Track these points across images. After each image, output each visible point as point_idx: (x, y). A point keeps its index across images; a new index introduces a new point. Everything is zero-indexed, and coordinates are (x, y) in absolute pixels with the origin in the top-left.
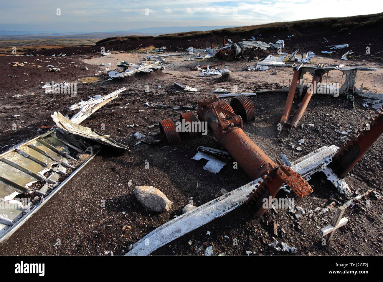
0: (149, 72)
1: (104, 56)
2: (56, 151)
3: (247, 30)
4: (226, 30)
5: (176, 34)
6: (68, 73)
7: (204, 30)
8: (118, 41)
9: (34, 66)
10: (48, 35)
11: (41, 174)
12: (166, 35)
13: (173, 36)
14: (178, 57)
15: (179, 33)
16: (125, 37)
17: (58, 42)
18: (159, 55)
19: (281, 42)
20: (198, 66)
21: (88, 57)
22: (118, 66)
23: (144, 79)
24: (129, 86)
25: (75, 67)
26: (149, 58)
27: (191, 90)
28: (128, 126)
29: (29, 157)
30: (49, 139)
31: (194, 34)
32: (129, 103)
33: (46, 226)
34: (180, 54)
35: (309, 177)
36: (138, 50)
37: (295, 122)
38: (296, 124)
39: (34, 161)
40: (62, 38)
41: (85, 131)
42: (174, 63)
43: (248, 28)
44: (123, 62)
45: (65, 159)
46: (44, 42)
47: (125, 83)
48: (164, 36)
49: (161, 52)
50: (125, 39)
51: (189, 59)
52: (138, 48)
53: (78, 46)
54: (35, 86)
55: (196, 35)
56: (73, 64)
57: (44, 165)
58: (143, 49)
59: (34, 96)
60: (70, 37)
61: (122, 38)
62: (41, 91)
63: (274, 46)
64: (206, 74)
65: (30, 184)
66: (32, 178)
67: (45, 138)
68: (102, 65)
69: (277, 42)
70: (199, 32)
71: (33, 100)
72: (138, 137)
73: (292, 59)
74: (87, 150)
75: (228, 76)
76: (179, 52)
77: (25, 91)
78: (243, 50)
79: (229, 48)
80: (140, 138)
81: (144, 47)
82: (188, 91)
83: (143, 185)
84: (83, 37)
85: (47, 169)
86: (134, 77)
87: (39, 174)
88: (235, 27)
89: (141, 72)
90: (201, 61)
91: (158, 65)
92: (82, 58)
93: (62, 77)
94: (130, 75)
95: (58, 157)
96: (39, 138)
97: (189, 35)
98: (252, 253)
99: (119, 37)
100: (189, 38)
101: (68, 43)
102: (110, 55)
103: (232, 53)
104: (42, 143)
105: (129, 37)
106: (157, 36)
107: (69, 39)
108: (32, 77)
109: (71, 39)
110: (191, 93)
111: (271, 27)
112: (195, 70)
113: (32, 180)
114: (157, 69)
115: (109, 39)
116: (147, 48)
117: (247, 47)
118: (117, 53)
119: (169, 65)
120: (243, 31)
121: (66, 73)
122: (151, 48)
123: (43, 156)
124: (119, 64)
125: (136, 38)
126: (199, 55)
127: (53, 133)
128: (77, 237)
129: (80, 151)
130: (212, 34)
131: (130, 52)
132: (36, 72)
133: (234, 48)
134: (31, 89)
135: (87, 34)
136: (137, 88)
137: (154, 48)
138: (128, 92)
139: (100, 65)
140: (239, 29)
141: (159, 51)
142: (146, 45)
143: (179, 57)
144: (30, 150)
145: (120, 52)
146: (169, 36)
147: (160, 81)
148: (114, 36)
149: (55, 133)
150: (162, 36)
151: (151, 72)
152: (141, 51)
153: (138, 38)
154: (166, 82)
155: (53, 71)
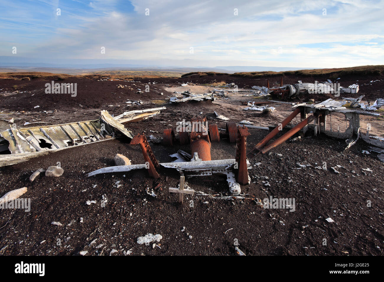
0: (199, 100)
1: (182, 86)
2: (96, 130)
3: (324, 73)
4: (299, 72)
5: (249, 73)
6: (148, 95)
7: (278, 71)
8: (198, 75)
9: (129, 88)
10: (154, 68)
11: (83, 138)
12: (240, 73)
13: (245, 75)
14: (240, 93)
15: (252, 72)
16: (205, 73)
17: (159, 74)
18: (224, 90)
19: (355, 86)
20: (249, 102)
21: (169, 86)
22: (182, 94)
23: (194, 105)
24: (180, 109)
25: (155, 92)
26: (215, 92)
27: (222, 119)
28: (151, 131)
29: (82, 128)
30: (96, 123)
31: (265, 74)
32: (170, 121)
33: (70, 155)
34: (245, 90)
35: (210, 174)
36: (211, 84)
37: (265, 149)
38: (264, 152)
39: (83, 131)
40: (162, 71)
41: (120, 126)
42: (232, 98)
43: (326, 70)
44: (186, 91)
45: (99, 135)
46: (150, 73)
47: (179, 107)
48: (237, 74)
49: (229, 87)
50: (205, 74)
51: (247, 96)
52: (211, 82)
53: (171, 77)
54: (123, 101)
55: (267, 75)
56: (156, 90)
57: (86, 134)
58: (215, 84)
59: (119, 107)
60: (168, 70)
61: (203, 73)
62: (125, 105)
63: (344, 91)
64: (250, 109)
65: (76, 140)
66: (78, 137)
67: (94, 122)
68: (175, 93)
69: (349, 87)
70: (271, 72)
71: (117, 110)
72: (151, 138)
73: (354, 105)
74: (112, 134)
75: (268, 113)
76: (244, 88)
77: (116, 103)
78: (298, 91)
79: (284, 88)
80: (152, 139)
81: (217, 82)
82: (219, 119)
83: (121, 154)
84: (177, 70)
85: (87, 136)
86: (187, 103)
87: (82, 137)
88: (312, 69)
89: (193, 100)
90: (256, 98)
91: (210, 97)
92: (165, 86)
93: (142, 98)
94: (184, 101)
95: (96, 133)
96: (91, 121)
97: (260, 74)
98: (135, 190)
99: (200, 72)
100: (259, 77)
101: (166, 75)
102: (186, 86)
103: (286, 94)
104: (92, 124)
105: (208, 73)
106: (233, 73)
107: (167, 72)
108: (124, 95)
109: (168, 72)
110: (221, 120)
111: (355, 71)
112: (245, 105)
113: (78, 138)
114: (208, 99)
115: (192, 73)
116: (218, 83)
117: (306, 89)
118: (194, 85)
119: (227, 98)
120: (319, 74)
121: (147, 95)
122: (223, 83)
123: (88, 130)
124: (183, 92)
125: (214, 74)
126: (259, 93)
127: (98, 120)
128: (78, 164)
129: (108, 134)
130: (283, 75)
131: (205, 85)
132: (128, 93)
133: (288, 89)
134: (120, 103)
135: (180, 69)
136: (184, 112)
137: (225, 83)
138: (176, 113)
139: (174, 93)
140: (315, 72)
141: (227, 86)
142: (219, 81)
143: (242, 93)
144: (84, 126)
145: (196, 85)
146: (242, 74)
147: (206, 109)
148: (196, 72)
149: (100, 120)
150: (236, 74)
151: (201, 101)
152: (213, 85)
153: (215, 74)
154: (209, 110)
155: (139, 93)
